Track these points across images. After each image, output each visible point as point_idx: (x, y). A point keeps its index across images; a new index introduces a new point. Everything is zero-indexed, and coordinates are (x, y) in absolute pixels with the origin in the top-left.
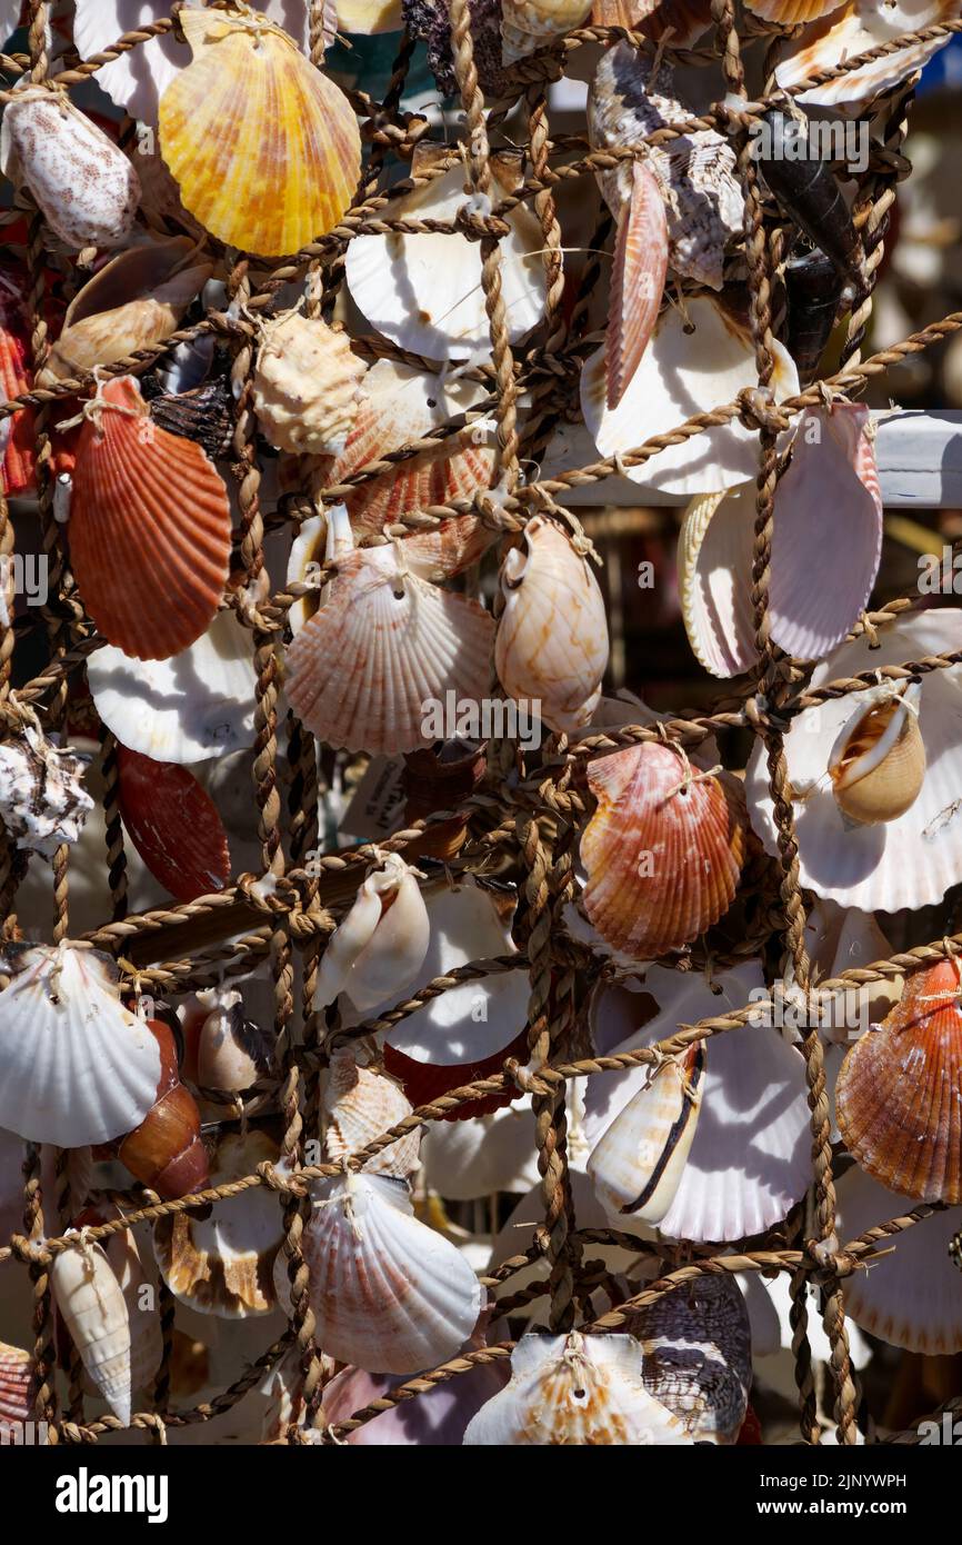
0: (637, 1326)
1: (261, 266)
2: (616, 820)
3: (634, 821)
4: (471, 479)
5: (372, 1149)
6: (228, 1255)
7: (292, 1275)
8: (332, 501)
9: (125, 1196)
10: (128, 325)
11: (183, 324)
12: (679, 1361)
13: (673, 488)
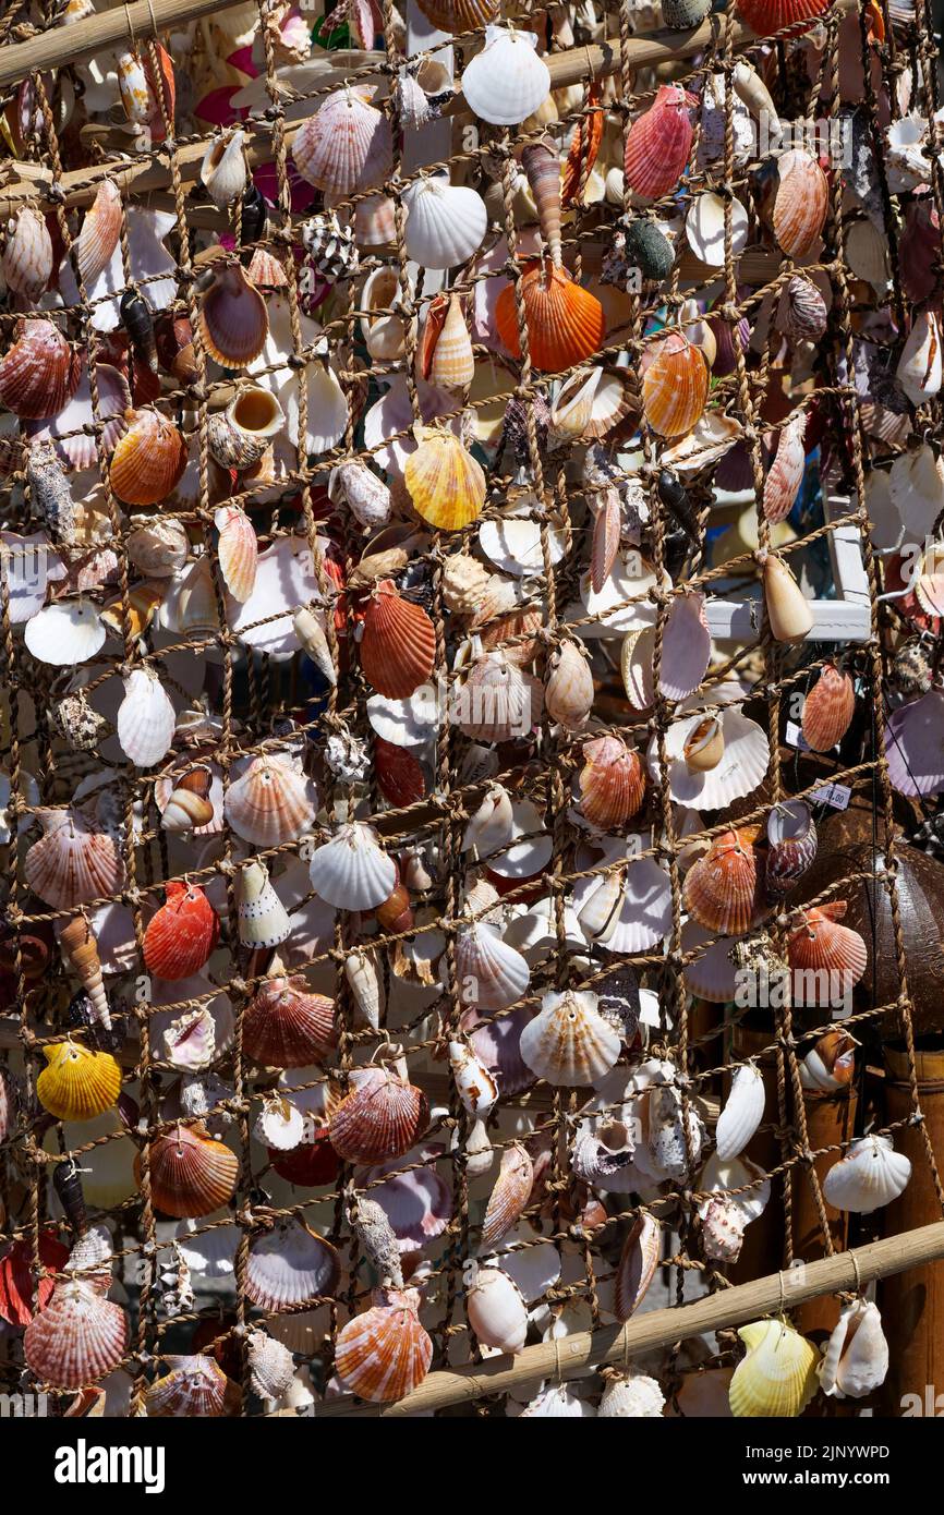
0: (597, 988)
1: (445, 535)
2: (595, 768)
3: (603, 769)
4: (532, 626)
5: (485, 912)
6: (417, 960)
7: (449, 967)
8: (473, 634)
9: (372, 937)
10: (389, 559)
11: (410, 559)
12: (612, 1005)
13: (620, 628)
